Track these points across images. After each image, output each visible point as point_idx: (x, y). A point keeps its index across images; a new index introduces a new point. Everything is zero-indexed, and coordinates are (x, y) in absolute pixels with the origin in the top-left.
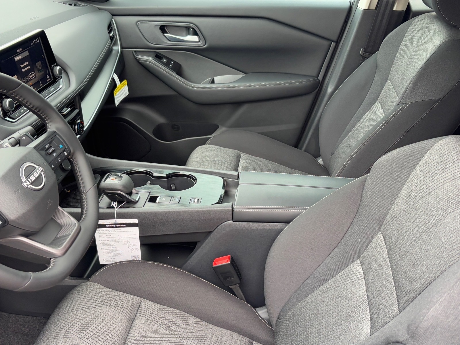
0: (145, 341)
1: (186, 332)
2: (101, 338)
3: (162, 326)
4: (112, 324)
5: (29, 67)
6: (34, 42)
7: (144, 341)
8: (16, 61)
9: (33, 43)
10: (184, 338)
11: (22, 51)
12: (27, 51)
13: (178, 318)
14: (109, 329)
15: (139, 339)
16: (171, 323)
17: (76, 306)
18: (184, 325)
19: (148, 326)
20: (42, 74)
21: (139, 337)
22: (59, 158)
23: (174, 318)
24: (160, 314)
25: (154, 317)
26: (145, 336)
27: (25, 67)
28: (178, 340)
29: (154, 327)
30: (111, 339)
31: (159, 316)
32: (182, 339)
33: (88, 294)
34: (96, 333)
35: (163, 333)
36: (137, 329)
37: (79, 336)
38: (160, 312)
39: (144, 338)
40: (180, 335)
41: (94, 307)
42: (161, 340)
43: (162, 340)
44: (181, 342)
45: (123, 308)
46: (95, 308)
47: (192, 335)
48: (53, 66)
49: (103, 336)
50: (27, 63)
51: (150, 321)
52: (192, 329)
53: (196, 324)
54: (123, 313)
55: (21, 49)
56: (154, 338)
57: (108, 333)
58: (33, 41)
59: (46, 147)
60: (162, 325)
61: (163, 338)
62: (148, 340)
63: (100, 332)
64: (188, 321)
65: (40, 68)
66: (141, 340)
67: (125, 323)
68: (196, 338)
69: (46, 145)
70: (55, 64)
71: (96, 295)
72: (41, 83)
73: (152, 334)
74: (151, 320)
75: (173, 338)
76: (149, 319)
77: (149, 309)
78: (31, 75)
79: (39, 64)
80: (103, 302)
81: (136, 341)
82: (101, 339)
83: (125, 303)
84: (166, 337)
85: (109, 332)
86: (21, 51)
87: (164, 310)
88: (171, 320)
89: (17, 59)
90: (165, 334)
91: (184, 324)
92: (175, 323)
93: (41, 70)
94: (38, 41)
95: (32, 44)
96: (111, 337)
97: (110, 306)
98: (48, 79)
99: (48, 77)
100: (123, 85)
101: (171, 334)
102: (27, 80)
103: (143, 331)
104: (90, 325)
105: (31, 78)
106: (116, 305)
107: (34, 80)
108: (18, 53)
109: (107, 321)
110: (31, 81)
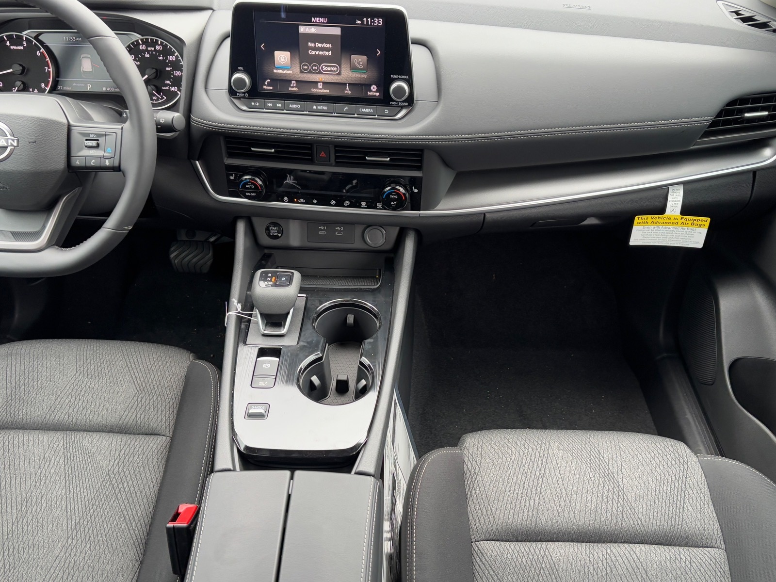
0: (78, 455)
1: (106, 513)
2: (76, 399)
3: (110, 472)
4: (102, 406)
5: (330, 53)
6: (367, 21)
8: (300, 32)
9: (363, 22)
10: (92, 511)
11: (324, 23)
12: (339, 29)
13: (133, 495)
14: (94, 404)
15: (81, 446)
16: (120, 486)
17: (135, 356)
18: (120, 507)
19: (108, 453)
20: (361, 78)
21: (84, 444)
22: (94, 161)
23: (132, 489)
24: (136, 464)
26: (87, 452)
27: (316, 49)
28: (87, 503)
29: (107, 461)
30: (75, 410)
31: (131, 464)
32: (90, 508)
34: (84, 390)
35: (97, 477)
36: (100, 439)
37: (78, 374)
38: (140, 464)
39: (82, 452)
40: (97, 503)
41: (134, 377)
43: (84, 479)
44: (84, 508)
45: (135, 412)
46: (131, 379)
47: (101, 523)
48: (396, 76)
49: (80, 400)
50: (329, 46)
51: (117, 454)
52: (115, 522)
53: (127, 527)
54: (126, 414)
55: (322, 20)
56: (85, 466)
57: (85, 404)
58: (365, 19)
59: (91, 136)
60: (113, 472)
61: (87, 480)
62: (81, 458)
63: (86, 395)
64: (130, 513)
65: (359, 66)
66: (79, 449)
67: (108, 422)
68: (95, 530)
69: (91, 134)
70: (406, 77)
71: (159, 373)
72: (348, 89)
73: (91, 461)
74: (119, 455)
75: (89, 494)
76: (120, 452)
77: (142, 447)
78: (326, 66)
79: (360, 60)
80: (144, 384)
81: (77, 443)
84: (91, 484)
85: (87, 405)
86: (321, 22)
88: (125, 485)
89: (302, 29)
90: (96, 480)
91: (123, 507)
92: (122, 492)
93: (358, 69)
94: (379, 23)
95: (359, 22)
96: (78, 409)
97: (137, 395)
98: (371, 91)
99: (374, 88)
100: (690, 222)
101: (97, 489)
102: (314, 70)
103: (95, 448)
104: (97, 380)
105: (325, 71)
106: (141, 401)
107: (332, 77)
108: (311, 22)
109: (107, 398)
110: (323, 75)
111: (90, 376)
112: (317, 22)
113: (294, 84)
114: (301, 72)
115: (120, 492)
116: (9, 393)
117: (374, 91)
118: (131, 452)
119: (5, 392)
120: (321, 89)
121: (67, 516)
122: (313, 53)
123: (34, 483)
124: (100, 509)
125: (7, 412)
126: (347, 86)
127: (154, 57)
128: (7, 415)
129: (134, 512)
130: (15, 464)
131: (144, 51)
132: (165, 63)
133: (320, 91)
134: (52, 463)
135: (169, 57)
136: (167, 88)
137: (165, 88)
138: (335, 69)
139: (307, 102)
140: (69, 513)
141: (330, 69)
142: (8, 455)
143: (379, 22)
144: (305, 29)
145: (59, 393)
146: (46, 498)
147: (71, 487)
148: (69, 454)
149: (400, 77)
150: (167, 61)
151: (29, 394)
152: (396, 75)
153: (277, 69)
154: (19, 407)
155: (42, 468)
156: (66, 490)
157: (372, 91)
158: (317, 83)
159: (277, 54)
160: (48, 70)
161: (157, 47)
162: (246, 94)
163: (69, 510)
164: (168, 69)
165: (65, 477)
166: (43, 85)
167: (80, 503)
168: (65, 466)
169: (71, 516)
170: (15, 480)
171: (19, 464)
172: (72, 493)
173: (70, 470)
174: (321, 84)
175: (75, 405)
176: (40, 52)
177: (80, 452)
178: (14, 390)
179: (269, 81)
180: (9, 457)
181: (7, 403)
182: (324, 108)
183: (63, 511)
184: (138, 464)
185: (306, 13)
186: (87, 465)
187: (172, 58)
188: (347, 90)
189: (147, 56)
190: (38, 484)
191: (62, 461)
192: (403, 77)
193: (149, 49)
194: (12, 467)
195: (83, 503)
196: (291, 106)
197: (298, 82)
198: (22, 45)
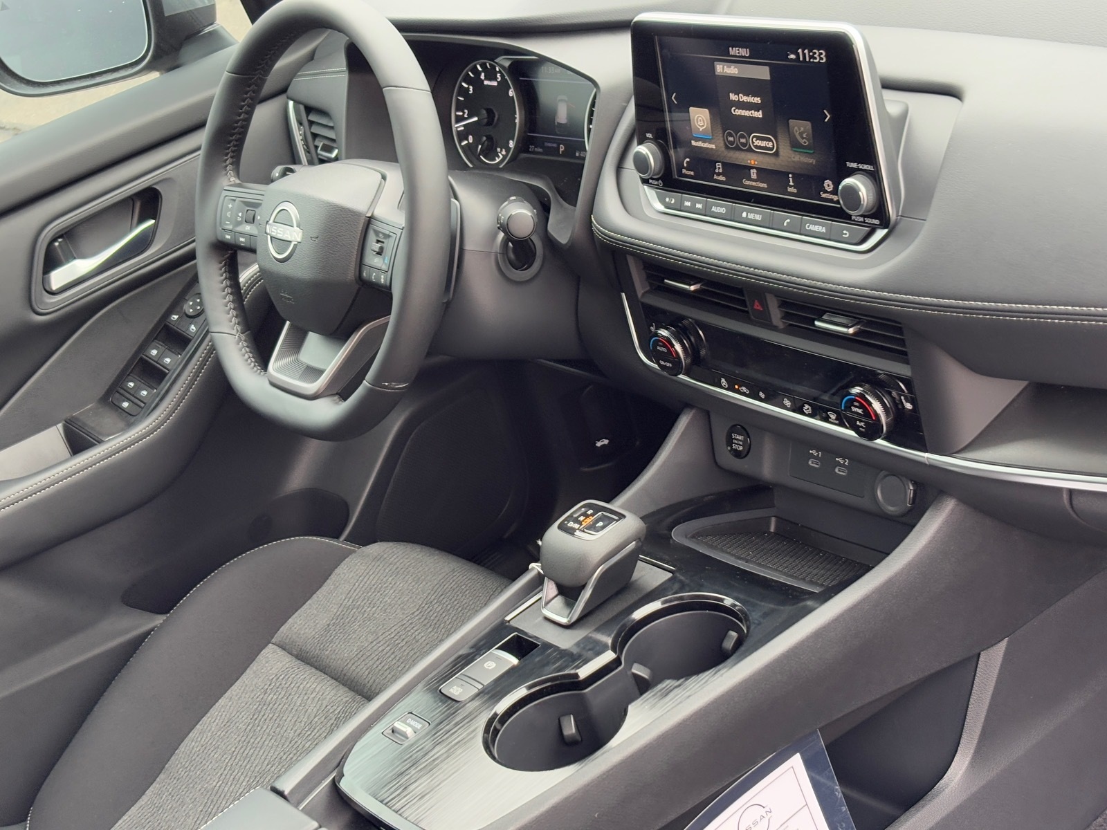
5: (759, 114)
6: (804, 55)
8: (717, 74)
9: (798, 55)
11: (745, 57)
12: (767, 69)
20: (806, 164)
27: (746, 107)
48: (854, 165)
50: (757, 100)
55: (744, 52)
58: (800, 51)
65: (802, 141)
70: (870, 168)
72: (791, 183)
78: (759, 138)
79: (802, 128)
86: (742, 57)
89: (719, 69)
93: (801, 146)
94: (820, 58)
95: (792, 56)
99: (828, 185)
102: (742, 144)
105: (757, 147)
107: (767, 159)
108: (728, 55)
110: (755, 155)
112: (736, 56)
113: (719, 168)
114: (727, 147)
117: (829, 191)
120: (754, 181)
122: (739, 112)
125: (320, 640)
126: (791, 179)
133: (754, 184)
138: (770, 145)
139: (735, 203)
141: (764, 144)
143: (820, 56)
144: (723, 68)
145: (381, 634)
149: (861, 166)
151: (353, 623)
152: (855, 162)
153: (697, 139)
154: (335, 637)
157: (826, 192)
158: (748, 168)
162: (660, 181)
171: (286, 720)
174: (755, 171)
175: (385, 659)
178: (346, 610)
179: (688, 160)
181: (328, 626)
182: (759, 217)
185: (722, 40)
188: (791, 186)
192: (865, 167)
196: (714, 209)
197: (724, 164)
198: (495, 79)
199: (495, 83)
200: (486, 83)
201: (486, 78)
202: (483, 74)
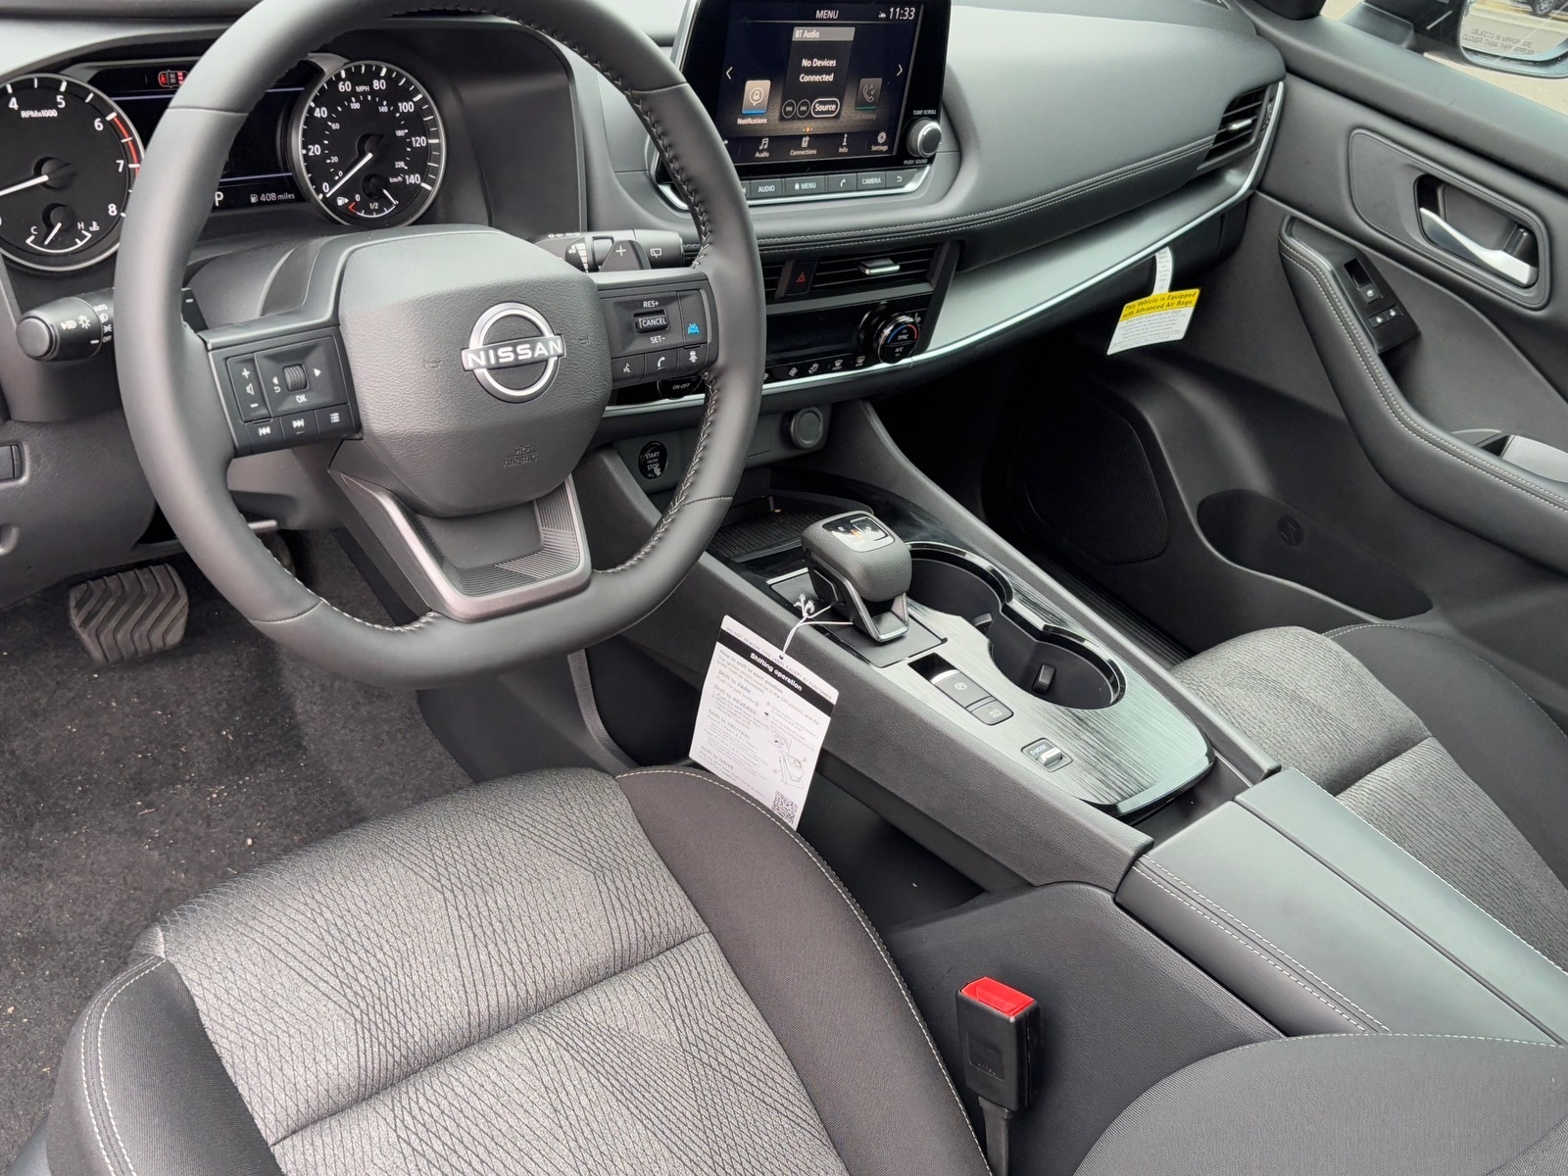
0: (602, 1048)
1: (741, 1119)
2: (496, 945)
3: (686, 1045)
4: (558, 931)
5: (829, 78)
6: (895, 12)
7: (598, 1044)
8: (793, 39)
9: (888, 14)
10: (717, 1131)
11: (833, 19)
12: (852, 30)
13: (755, 1062)
14: (540, 937)
15: (592, 1027)
16: (721, 1059)
17: (516, 814)
18: (753, 1094)
19: (648, 1013)
20: (867, 120)
21: (593, 1022)
22: (663, 358)
23: (743, 1053)
24: (712, 1008)
25: (688, 1002)
26: (614, 1033)
27: (817, 71)
28: (697, 1122)
29: (663, 1029)
30: (517, 966)
31: (705, 1011)
32: (710, 1126)
33: (577, 807)
34: (494, 920)
35: (672, 1066)
36: (612, 997)
37: (448, 894)
38: (718, 1004)
39: (605, 1037)
40: (713, 1112)
41: (559, 851)
42: (648, 1079)
43: (652, 1083)
44: (701, 1134)
45: (627, 913)
46: (557, 856)
47: (750, 1141)
48: (919, 112)
49: (506, 943)
50: (832, 63)
51: (667, 1006)
52: (768, 1126)
53: (793, 1124)
54: (614, 925)
55: (832, 14)
56: (633, 1060)
57: (524, 946)
58: (892, 10)
59: (645, 304)
60: (689, 1043)
61: (659, 1082)
62: (612, 1049)
63: (509, 927)
64: (776, 1096)
65: (868, 98)
66: (593, 1033)
67: (596, 957)
68: (752, 1160)
69: (647, 300)
70: (932, 112)
71: (593, 823)
72: (845, 144)
73: (636, 1044)
74: (671, 1006)
75: (686, 1104)
76: (667, 999)
77: (694, 971)
78: (821, 103)
79: (871, 86)
80: (590, 856)
81: (579, 1026)
82: (491, 947)
83: (644, 903)
84: (672, 1085)
85: (529, 945)
86: (829, 19)
87: (735, 1006)
88: (727, 1052)
89: (800, 34)
90: (674, 1074)
91: (757, 1093)
92: (734, 1069)
93: (868, 104)
94: (910, 15)
95: (883, 15)
96: (521, 963)
97: (599, 881)
98: (877, 144)
99: (882, 137)
100: (1176, 301)
101: (691, 1088)
102: (802, 113)
103: (620, 1016)
104: (500, 889)
105: (817, 112)
106: (617, 889)
107: (825, 123)
108: (815, 19)
109: (552, 913)
110: (813, 121)
111: (477, 889)
112: (823, 19)
113: (764, 144)
114: (782, 119)
115: (730, 1070)
116: (344, 1002)
117: (881, 143)
118: (685, 990)
119: (331, 1005)
120: (804, 149)
121: (685, 1165)
122: (807, 79)
123: (573, 1144)
124: (727, 1118)
125: (380, 1044)
126: (845, 140)
127: (370, 107)
128: (385, 1047)
129: (781, 1090)
130: (500, 1131)
131: (347, 96)
132: (392, 121)
133: (803, 153)
134: (570, 1089)
135: (400, 104)
136: (400, 179)
137: (395, 180)
138: (834, 107)
139: (784, 177)
140: (684, 1158)
141: (826, 108)
142: (469, 1123)
143: (910, 13)
144: (803, 33)
145: (453, 950)
146: (621, 1157)
147: (645, 1111)
148: (585, 1055)
149: (925, 112)
150: (398, 115)
151: (391, 983)
152: (920, 109)
153: (744, 116)
154: (396, 1017)
155: (560, 1108)
156: (642, 1122)
157: (879, 144)
158: (801, 137)
159: (750, 84)
160: (125, 166)
161: (377, 85)
163: (679, 1153)
164: (400, 133)
165: (617, 1100)
166: (112, 209)
167: (685, 1129)
168: (599, 1081)
169: (691, 1160)
170: (532, 1159)
171: (511, 1127)
172: (656, 1121)
173: (614, 1082)
174: (808, 138)
175: (508, 957)
176: (104, 121)
177: (600, 1039)
178: (347, 990)
180: (477, 1125)
181: (362, 1023)
182: (812, 186)
183: (671, 1160)
184: (714, 1004)
186: (636, 1055)
187: (406, 107)
188: (843, 147)
189: (356, 106)
190: (581, 1140)
191: (583, 1073)
192: (929, 111)
193: (360, 89)
194: (500, 1140)
195: (690, 1124)
196: (761, 189)
197: (772, 139)
198: (54, 105)
199: (53, 113)
200: (25, 114)
201: (23, 106)
202: (14, 100)
